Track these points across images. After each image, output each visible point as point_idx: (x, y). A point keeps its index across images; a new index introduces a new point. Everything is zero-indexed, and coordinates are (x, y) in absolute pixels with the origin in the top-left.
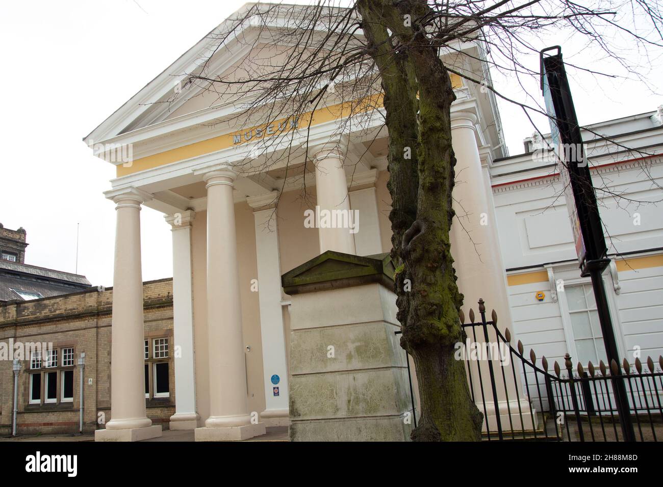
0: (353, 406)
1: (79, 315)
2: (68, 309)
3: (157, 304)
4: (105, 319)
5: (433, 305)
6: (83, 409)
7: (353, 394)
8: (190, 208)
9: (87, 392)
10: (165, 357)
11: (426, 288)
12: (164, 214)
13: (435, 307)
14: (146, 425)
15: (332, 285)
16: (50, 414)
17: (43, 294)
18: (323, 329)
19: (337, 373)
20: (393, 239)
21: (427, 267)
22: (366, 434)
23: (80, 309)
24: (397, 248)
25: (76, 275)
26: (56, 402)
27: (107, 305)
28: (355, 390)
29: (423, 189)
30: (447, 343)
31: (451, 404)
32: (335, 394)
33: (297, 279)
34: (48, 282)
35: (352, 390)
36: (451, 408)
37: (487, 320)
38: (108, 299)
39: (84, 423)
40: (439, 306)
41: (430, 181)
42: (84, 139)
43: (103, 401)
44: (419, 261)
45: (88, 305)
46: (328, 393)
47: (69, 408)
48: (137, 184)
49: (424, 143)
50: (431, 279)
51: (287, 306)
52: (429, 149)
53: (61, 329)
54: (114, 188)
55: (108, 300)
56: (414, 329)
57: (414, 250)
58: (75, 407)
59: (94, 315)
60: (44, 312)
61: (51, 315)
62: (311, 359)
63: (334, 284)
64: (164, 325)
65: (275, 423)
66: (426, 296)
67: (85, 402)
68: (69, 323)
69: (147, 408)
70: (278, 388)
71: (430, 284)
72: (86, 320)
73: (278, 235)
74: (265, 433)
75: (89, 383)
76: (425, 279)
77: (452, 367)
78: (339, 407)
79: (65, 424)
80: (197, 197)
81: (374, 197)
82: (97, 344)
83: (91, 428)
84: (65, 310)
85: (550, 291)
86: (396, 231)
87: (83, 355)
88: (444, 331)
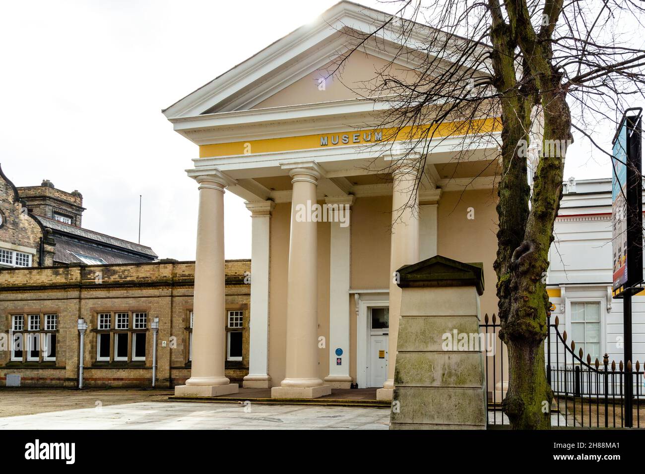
0: (446, 379)
1: (153, 283)
2: (140, 276)
3: (234, 281)
4: (181, 290)
5: (531, 308)
6: (156, 367)
7: (447, 369)
8: (269, 199)
9: (160, 353)
10: (239, 327)
11: (528, 295)
12: (245, 201)
13: (533, 310)
14: (225, 383)
15: (438, 284)
16: (121, 370)
17: (106, 260)
18: (427, 317)
19: (435, 353)
20: (499, 253)
21: (531, 279)
22: (454, 400)
23: (154, 278)
24: (501, 260)
25: (139, 245)
26: (127, 360)
27: (182, 277)
28: (449, 367)
29: (534, 216)
30: (538, 338)
31: (535, 383)
32: (433, 368)
33: (409, 276)
34: (110, 249)
35: (446, 366)
36: (534, 386)
37: (551, 323)
38: (183, 271)
39: (157, 380)
40: (536, 310)
41: (542, 210)
42: (163, 111)
43: (177, 361)
44: (525, 273)
45: (162, 275)
46: (428, 367)
47: (141, 366)
48: (222, 168)
49: (542, 177)
50: (532, 289)
51: (354, 294)
52: (545, 183)
53: (133, 294)
54: (197, 168)
55: (184, 273)
56: (515, 325)
57: (523, 264)
58: (148, 365)
59: (168, 286)
60: (113, 277)
61: (121, 281)
62: (415, 340)
63: (440, 283)
64: (241, 300)
65: (337, 386)
66: (527, 301)
67: (159, 361)
68: (141, 290)
69: (226, 369)
70: (341, 359)
71: (532, 292)
72: (161, 288)
73: (351, 234)
74: (330, 394)
75: (163, 345)
76: (528, 288)
77: (538, 356)
78: (435, 378)
79: (136, 379)
80: (279, 190)
81: (436, 213)
82: (172, 312)
83: (165, 384)
84: (137, 278)
85: (560, 304)
86: (503, 247)
87: (157, 320)
88: (538, 329)
